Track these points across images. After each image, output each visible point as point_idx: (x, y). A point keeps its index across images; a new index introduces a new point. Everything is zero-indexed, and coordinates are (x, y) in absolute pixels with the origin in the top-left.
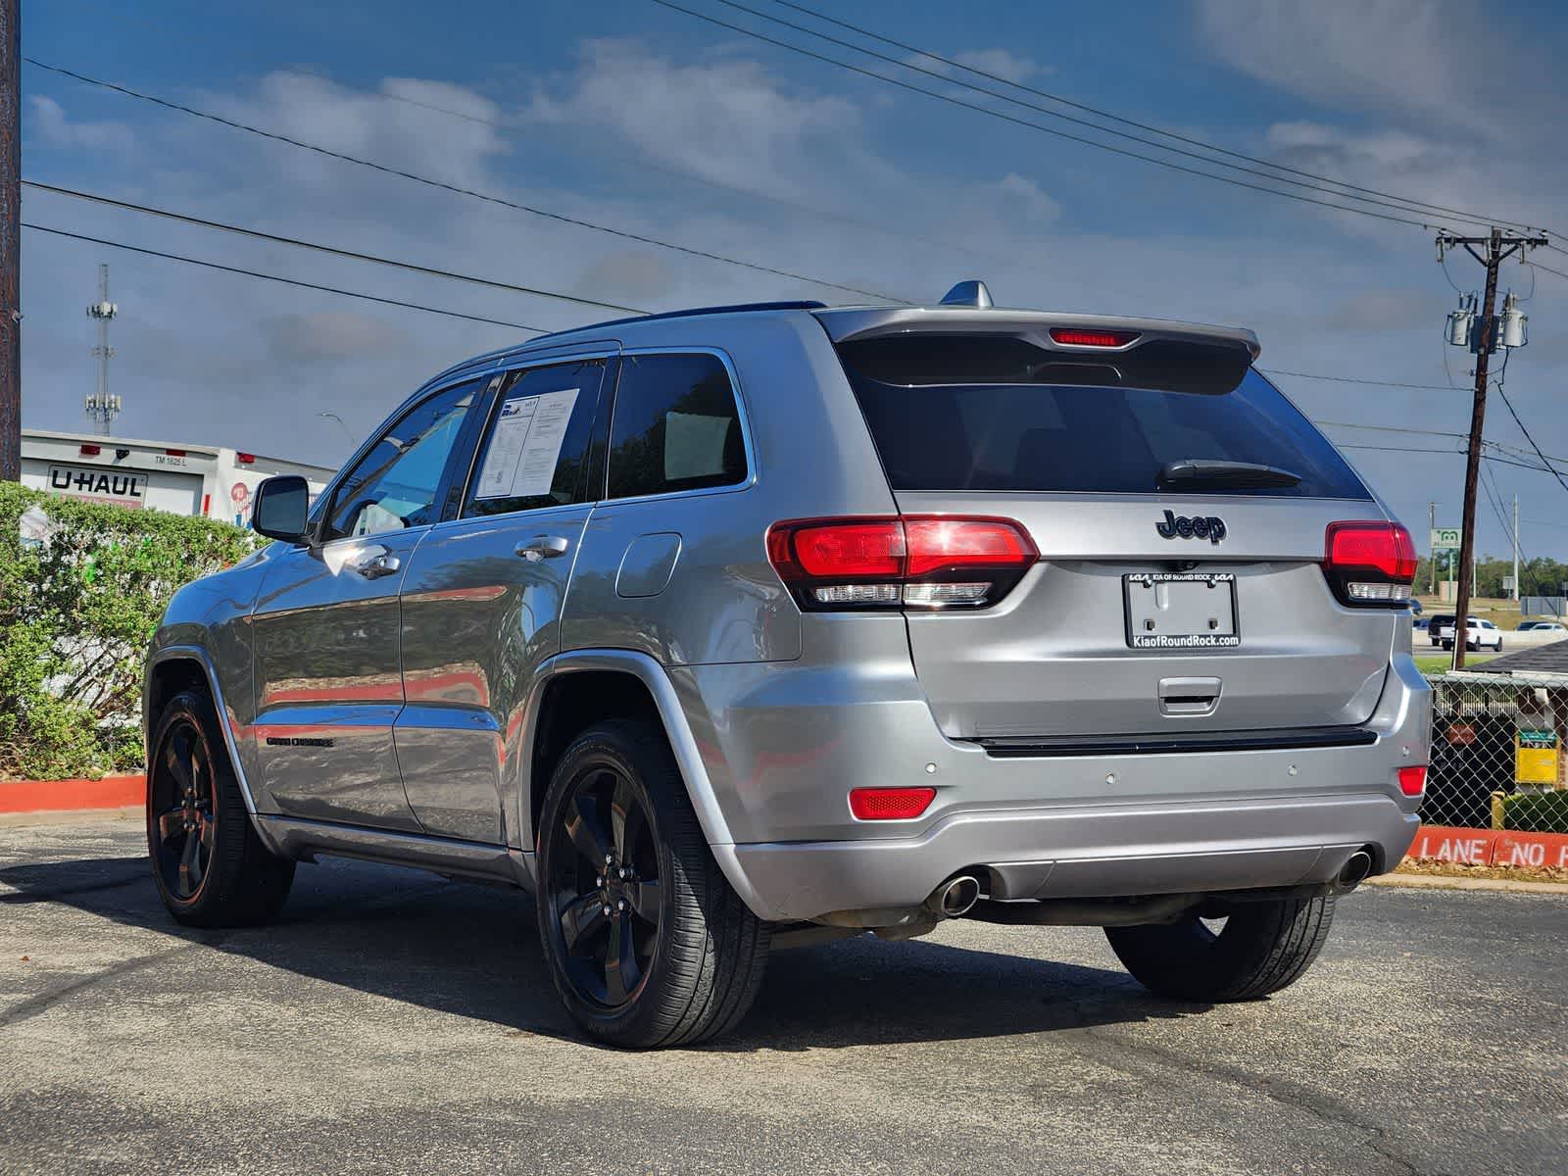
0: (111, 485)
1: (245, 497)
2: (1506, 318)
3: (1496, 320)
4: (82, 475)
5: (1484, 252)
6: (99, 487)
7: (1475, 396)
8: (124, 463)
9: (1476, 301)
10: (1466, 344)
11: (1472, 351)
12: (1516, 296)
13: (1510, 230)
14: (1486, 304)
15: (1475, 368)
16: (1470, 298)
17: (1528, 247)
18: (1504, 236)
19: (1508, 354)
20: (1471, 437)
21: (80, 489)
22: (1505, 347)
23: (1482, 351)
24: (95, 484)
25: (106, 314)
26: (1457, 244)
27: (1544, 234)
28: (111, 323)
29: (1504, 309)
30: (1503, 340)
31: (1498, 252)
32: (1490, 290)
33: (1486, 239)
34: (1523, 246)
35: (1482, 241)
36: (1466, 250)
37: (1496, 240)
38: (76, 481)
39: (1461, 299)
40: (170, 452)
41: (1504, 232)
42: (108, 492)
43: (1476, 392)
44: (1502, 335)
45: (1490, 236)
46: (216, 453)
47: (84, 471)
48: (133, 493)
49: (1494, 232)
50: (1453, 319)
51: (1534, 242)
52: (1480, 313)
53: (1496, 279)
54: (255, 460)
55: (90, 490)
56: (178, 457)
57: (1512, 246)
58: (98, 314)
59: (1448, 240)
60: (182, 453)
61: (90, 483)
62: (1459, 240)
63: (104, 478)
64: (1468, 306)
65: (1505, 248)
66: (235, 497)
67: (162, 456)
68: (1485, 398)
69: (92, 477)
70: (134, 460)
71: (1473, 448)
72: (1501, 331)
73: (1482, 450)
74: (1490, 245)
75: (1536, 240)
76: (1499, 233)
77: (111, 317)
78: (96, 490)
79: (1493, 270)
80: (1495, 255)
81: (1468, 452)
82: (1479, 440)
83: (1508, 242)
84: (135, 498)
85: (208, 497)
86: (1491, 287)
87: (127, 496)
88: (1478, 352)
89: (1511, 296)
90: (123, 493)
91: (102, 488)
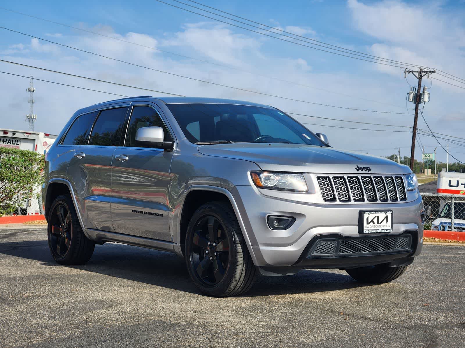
0: (11, 142)
1: (47, 145)
2: (424, 93)
3: (421, 94)
4: (4, 139)
5: (417, 75)
6: (8, 143)
7: (415, 116)
8: (15, 136)
9: (415, 89)
10: (412, 101)
11: (414, 103)
12: (426, 87)
13: (425, 69)
14: (418, 90)
15: (415, 108)
16: (414, 88)
17: (430, 73)
18: (423, 70)
19: (424, 104)
20: (414, 127)
21: (3, 143)
22: (423, 102)
23: (417, 103)
24: (7, 142)
25: (32, 90)
26: (410, 73)
27: (435, 70)
28: (33, 93)
29: (423, 91)
30: (423, 100)
31: (421, 75)
32: (419, 86)
33: (418, 71)
34: (428, 73)
35: (417, 72)
36: (412, 74)
37: (421, 72)
38: (2, 141)
39: (411, 88)
40: (27, 133)
41: (423, 69)
42: (11, 144)
43: (415, 115)
44: (422, 98)
45: (419, 70)
46: (38, 133)
47: (4, 138)
48: (17, 144)
49: (420, 69)
50: (409, 94)
51: (432, 72)
52: (416, 92)
53: (421, 82)
54: (49, 135)
55: (6, 143)
56: (29, 135)
57: (426, 73)
58: (30, 90)
59: (408, 71)
60: (30, 134)
61: (6, 141)
62: (411, 72)
63: (10, 140)
64: (413, 90)
65: (424, 74)
66: (44, 145)
67: (25, 134)
68: (417, 116)
69: (6, 140)
70: (17, 135)
71: (414, 131)
72: (422, 97)
73: (417, 131)
74: (419, 73)
75: (432, 71)
76: (422, 69)
77: (34, 92)
78: (7, 143)
79: (420, 80)
80: (421, 76)
81: (413, 132)
82: (416, 128)
83: (424, 72)
84: (18, 145)
85: (36, 145)
86: (420, 85)
87: (16, 145)
88: (416, 103)
89: (425, 87)
90: (14, 144)
91: (9, 143)
